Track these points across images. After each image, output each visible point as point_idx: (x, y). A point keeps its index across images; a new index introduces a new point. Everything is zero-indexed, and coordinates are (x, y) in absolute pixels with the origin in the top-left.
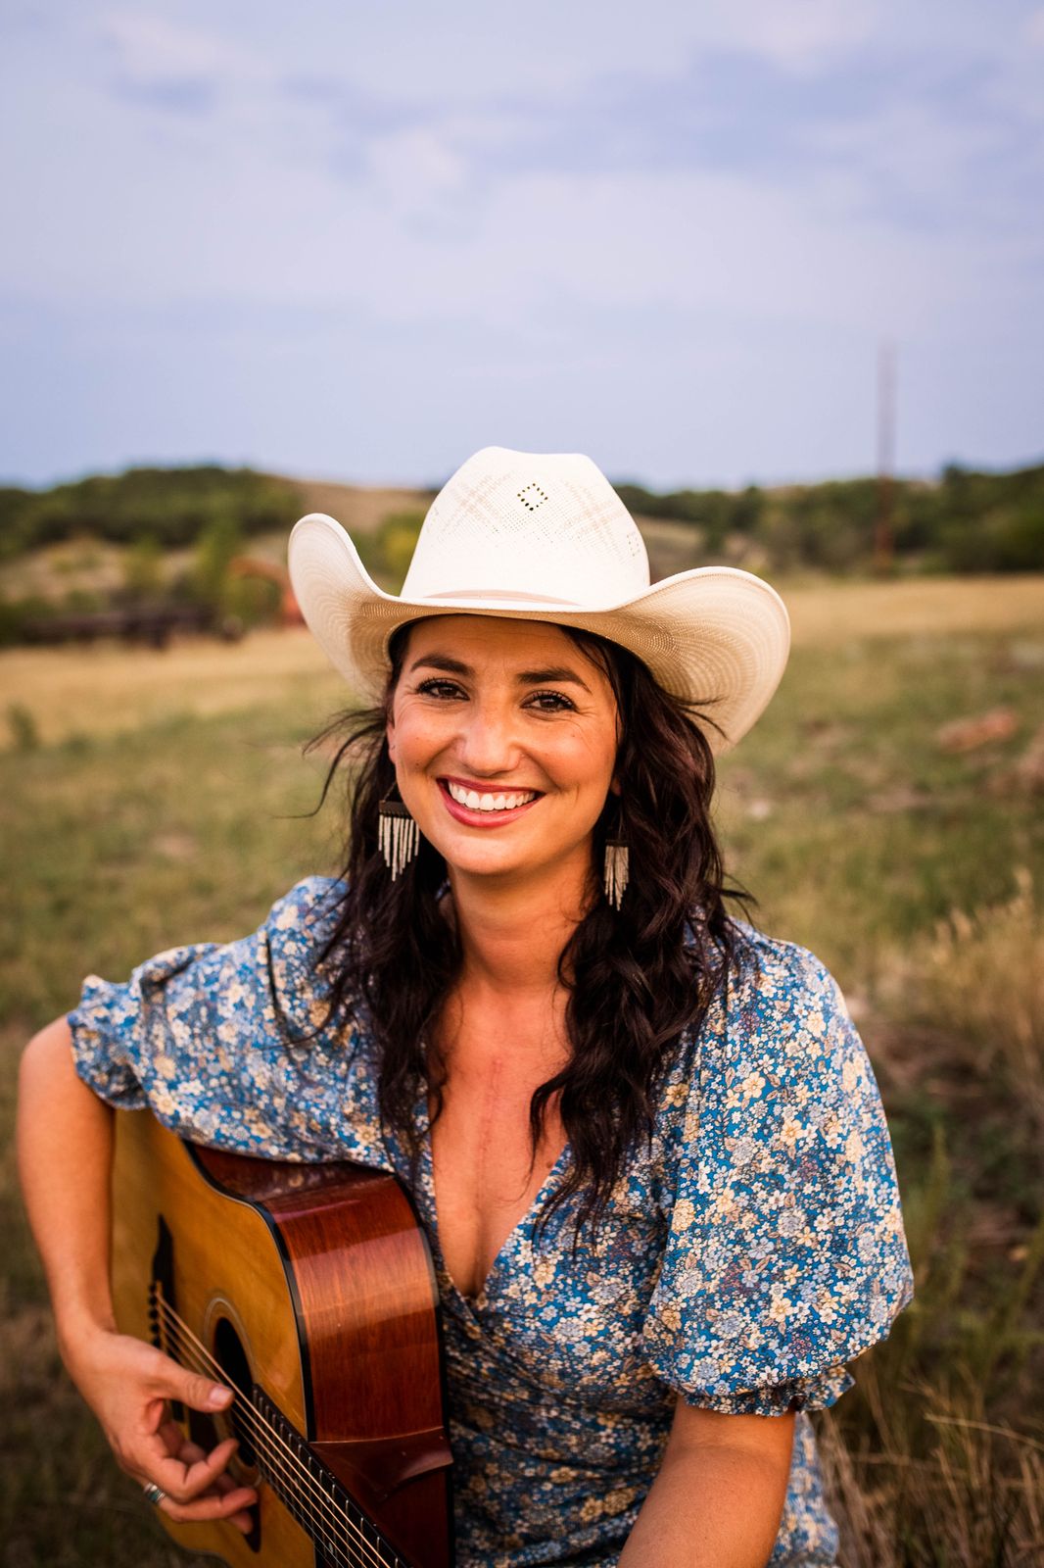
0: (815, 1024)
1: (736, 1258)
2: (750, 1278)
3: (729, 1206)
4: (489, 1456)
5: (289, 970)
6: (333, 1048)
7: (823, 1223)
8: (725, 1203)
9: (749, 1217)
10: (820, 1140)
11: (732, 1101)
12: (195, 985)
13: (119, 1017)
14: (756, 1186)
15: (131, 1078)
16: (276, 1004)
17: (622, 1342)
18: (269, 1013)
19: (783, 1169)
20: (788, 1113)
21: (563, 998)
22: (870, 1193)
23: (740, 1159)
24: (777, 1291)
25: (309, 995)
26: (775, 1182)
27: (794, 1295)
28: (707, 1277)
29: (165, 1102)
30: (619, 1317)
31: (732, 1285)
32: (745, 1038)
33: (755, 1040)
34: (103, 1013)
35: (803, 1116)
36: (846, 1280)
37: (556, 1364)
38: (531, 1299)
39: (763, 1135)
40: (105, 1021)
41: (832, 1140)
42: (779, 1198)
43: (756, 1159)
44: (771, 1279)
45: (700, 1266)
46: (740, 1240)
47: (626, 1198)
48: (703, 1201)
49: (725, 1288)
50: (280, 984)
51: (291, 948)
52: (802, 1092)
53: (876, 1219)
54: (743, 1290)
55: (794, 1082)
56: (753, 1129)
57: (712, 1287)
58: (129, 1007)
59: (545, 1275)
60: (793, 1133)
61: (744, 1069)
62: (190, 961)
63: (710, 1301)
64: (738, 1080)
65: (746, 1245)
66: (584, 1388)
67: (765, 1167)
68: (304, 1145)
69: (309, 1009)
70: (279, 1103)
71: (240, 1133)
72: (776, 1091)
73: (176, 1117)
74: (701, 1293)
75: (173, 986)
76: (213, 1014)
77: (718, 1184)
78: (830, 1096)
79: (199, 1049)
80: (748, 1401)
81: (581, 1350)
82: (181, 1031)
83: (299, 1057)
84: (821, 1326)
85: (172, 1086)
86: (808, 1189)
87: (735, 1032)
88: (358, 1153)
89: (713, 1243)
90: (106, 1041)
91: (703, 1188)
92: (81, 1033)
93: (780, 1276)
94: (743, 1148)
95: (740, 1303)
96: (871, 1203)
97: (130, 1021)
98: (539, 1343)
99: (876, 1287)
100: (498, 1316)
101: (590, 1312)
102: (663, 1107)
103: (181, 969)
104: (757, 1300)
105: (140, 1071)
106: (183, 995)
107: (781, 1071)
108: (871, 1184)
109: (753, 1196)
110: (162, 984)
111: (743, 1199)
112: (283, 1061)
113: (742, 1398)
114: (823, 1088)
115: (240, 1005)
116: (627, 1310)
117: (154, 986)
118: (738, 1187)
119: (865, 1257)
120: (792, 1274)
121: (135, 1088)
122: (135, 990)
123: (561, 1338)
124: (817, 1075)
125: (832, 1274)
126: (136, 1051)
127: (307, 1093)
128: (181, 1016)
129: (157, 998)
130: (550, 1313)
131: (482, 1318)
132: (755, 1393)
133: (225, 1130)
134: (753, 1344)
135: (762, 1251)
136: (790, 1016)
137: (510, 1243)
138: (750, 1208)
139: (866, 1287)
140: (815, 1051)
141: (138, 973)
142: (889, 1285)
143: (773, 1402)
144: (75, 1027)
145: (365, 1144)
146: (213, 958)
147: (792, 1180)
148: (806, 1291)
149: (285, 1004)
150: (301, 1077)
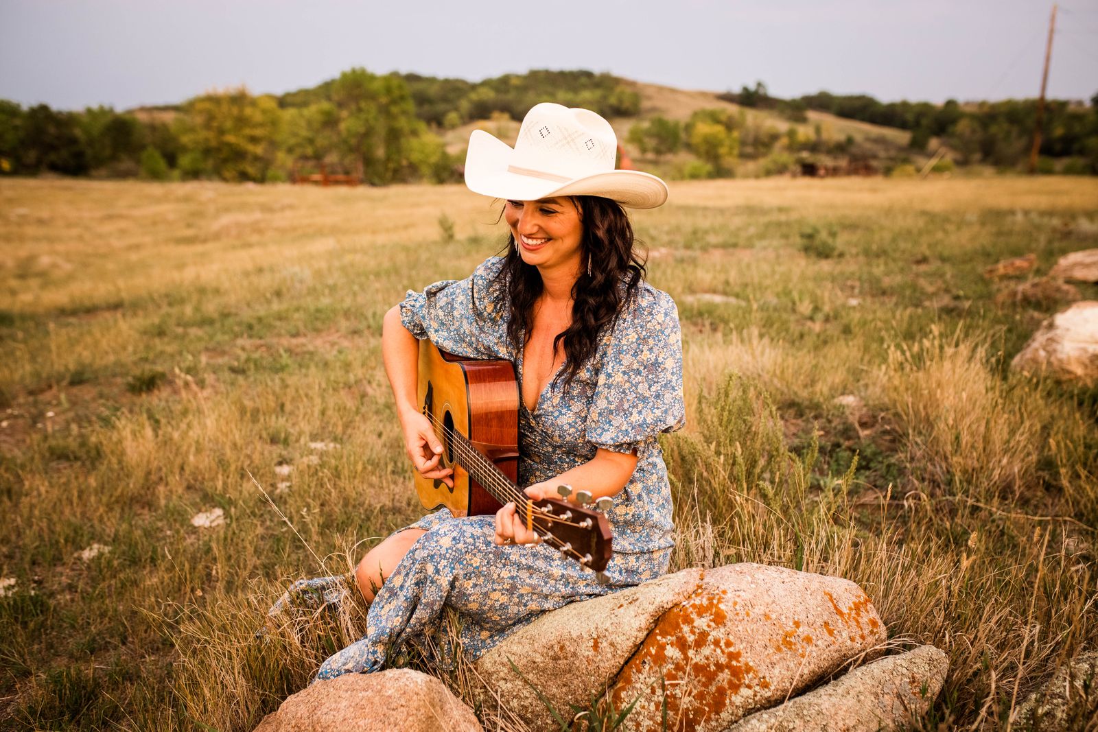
0: (660, 318)
1: (622, 399)
2: (626, 406)
3: (620, 379)
4: (537, 469)
5: (480, 290)
6: (494, 321)
7: (653, 389)
8: (619, 378)
9: (628, 385)
10: (656, 359)
11: (624, 342)
12: (447, 296)
13: (418, 305)
14: (631, 373)
15: (422, 329)
16: (474, 303)
17: (580, 426)
18: (471, 306)
19: (641, 369)
20: (645, 348)
21: (572, 303)
22: (674, 380)
23: (625, 362)
24: (635, 411)
25: (486, 301)
26: (638, 373)
27: (640, 412)
28: (610, 403)
29: (433, 337)
30: (580, 417)
31: (619, 408)
32: (632, 321)
33: (636, 321)
34: (413, 303)
35: (651, 349)
36: (658, 408)
37: (557, 433)
38: (551, 409)
39: (635, 354)
40: (414, 306)
41: (660, 360)
42: (639, 378)
43: (632, 364)
44: (633, 407)
45: (607, 398)
46: (624, 392)
47: (584, 374)
48: (609, 376)
49: (617, 409)
50: (476, 295)
51: (480, 282)
52: (651, 341)
53: (673, 389)
54: (624, 410)
55: (649, 337)
56: (632, 353)
57: (612, 407)
58: (422, 301)
59: (556, 401)
60: (646, 356)
61: (630, 331)
62: (446, 286)
63: (611, 412)
64: (627, 335)
65: (626, 394)
66: (567, 442)
67: (635, 367)
68: (483, 354)
69: (487, 306)
70: (474, 339)
71: (460, 350)
72: (642, 340)
73: (437, 342)
74: (606, 408)
75: (439, 295)
76: (452, 306)
77: (616, 370)
78: (662, 343)
79: (447, 320)
80: (619, 446)
81: (566, 427)
82: (441, 313)
83: (481, 324)
84: (646, 424)
85: (436, 331)
86: (650, 376)
87: (629, 318)
88: (501, 355)
89: (613, 392)
90: (414, 314)
91: (610, 371)
92: (404, 310)
93: (636, 406)
94: (627, 359)
95: (621, 414)
96: (673, 384)
97: (422, 306)
98: (552, 424)
99: (670, 413)
100: (539, 416)
101: (570, 414)
102: (602, 344)
103: (442, 289)
104: (627, 414)
105: (425, 325)
106: (442, 299)
107: (644, 333)
108: (675, 378)
109: (630, 377)
110: (435, 294)
111: (626, 377)
112: (475, 324)
113: (617, 446)
114: (660, 341)
115: (462, 303)
116: (583, 415)
117: (431, 294)
118: (624, 373)
119: (666, 401)
120: (640, 406)
121: (423, 332)
122: (424, 295)
123: (560, 423)
124: (657, 336)
125: (653, 406)
126: (424, 318)
127: (483, 335)
128: (441, 308)
129: (433, 299)
130: (556, 414)
131: (535, 417)
132: (621, 445)
133: (454, 348)
134: (623, 428)
135: (631, 397)
136: (650, 313)
137: (545, 389)
138: (628, 381)
139: (666, 412)
140: (658, 327)
141: (426, 289)
142: (675, 413)
143: (628, 449)
144: (402, 307)
145: (503, 352)
146: (454, 285)
147: (644, 372)
148: (644, 412)
149: (477, 303)
150: (481, 329)
